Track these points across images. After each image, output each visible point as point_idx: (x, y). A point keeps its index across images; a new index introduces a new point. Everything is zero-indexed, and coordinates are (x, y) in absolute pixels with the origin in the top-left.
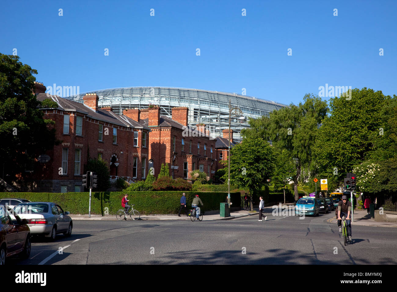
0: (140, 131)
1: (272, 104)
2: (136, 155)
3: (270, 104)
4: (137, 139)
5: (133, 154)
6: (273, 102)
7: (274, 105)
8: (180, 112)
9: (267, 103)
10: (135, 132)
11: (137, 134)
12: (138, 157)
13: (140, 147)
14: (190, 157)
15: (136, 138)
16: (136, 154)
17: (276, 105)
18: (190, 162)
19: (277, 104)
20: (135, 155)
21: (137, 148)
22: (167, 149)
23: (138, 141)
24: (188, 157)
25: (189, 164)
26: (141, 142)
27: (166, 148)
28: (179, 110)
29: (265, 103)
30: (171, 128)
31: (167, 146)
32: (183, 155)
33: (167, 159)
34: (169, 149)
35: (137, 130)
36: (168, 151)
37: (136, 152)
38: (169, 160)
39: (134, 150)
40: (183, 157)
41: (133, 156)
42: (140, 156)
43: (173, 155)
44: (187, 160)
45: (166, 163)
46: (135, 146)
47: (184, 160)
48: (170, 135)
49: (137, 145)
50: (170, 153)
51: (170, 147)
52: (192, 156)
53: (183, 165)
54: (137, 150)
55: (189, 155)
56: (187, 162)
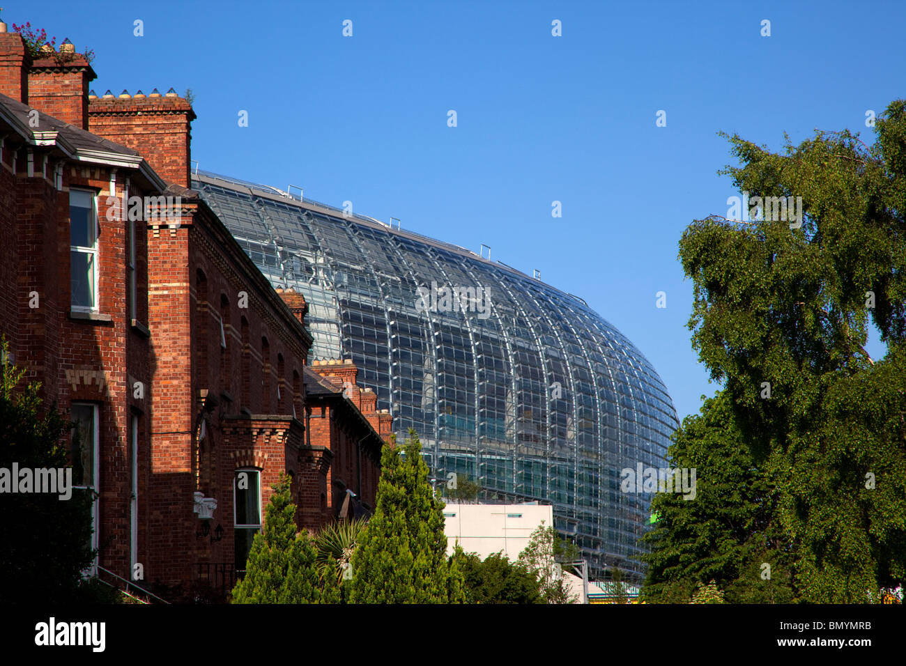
0: (113, 190)
1: (281, 205)
2: (88, 381)
3: (268, 202)
4: (94, 251)
5: (73, 377)
6: (285, 194)
7: (292, 208)
8: (138, 130)
9: (255, 197)
10: (77, 199)
11: (91, 210)
12: (104, 403)
13: (120, 326)
14: (274, 432)
15: (81, 249)
16: (88, 376)
17: (304, 210)
18: (276, 467)
19: (305, 206)
20: (81, 385)
21: (100, 332)
22: (161, 371)
23: (104, 273)
24: (261, 432)
25: (266, 483)
26: (121, 276)
27: (154, 359)
28: (132, 114)
29: (243, 197)
30: (195, 211)
31: (160, 347)
32: (229, 421)
33: (166, 443)
34: (178, 370)
35: (91, 183)
36: (175, 382)
37: (92, 363)
38: (178, 451)
39: (75, 341)
40: (228, 430)
41: (72, 391)
42: (117, 394)
43: (199, 412)
44: (255, 454)
45: (159, 475)
46: (76, 309)
47: (235, 455)
48: (186, 264)
49: (96, 307)
50: (187, 394)
51: (185, 350)
52: (288, 427)
53: (232, 492)
54: (96, 343)
55: (271, 421)
56: (258, 468)
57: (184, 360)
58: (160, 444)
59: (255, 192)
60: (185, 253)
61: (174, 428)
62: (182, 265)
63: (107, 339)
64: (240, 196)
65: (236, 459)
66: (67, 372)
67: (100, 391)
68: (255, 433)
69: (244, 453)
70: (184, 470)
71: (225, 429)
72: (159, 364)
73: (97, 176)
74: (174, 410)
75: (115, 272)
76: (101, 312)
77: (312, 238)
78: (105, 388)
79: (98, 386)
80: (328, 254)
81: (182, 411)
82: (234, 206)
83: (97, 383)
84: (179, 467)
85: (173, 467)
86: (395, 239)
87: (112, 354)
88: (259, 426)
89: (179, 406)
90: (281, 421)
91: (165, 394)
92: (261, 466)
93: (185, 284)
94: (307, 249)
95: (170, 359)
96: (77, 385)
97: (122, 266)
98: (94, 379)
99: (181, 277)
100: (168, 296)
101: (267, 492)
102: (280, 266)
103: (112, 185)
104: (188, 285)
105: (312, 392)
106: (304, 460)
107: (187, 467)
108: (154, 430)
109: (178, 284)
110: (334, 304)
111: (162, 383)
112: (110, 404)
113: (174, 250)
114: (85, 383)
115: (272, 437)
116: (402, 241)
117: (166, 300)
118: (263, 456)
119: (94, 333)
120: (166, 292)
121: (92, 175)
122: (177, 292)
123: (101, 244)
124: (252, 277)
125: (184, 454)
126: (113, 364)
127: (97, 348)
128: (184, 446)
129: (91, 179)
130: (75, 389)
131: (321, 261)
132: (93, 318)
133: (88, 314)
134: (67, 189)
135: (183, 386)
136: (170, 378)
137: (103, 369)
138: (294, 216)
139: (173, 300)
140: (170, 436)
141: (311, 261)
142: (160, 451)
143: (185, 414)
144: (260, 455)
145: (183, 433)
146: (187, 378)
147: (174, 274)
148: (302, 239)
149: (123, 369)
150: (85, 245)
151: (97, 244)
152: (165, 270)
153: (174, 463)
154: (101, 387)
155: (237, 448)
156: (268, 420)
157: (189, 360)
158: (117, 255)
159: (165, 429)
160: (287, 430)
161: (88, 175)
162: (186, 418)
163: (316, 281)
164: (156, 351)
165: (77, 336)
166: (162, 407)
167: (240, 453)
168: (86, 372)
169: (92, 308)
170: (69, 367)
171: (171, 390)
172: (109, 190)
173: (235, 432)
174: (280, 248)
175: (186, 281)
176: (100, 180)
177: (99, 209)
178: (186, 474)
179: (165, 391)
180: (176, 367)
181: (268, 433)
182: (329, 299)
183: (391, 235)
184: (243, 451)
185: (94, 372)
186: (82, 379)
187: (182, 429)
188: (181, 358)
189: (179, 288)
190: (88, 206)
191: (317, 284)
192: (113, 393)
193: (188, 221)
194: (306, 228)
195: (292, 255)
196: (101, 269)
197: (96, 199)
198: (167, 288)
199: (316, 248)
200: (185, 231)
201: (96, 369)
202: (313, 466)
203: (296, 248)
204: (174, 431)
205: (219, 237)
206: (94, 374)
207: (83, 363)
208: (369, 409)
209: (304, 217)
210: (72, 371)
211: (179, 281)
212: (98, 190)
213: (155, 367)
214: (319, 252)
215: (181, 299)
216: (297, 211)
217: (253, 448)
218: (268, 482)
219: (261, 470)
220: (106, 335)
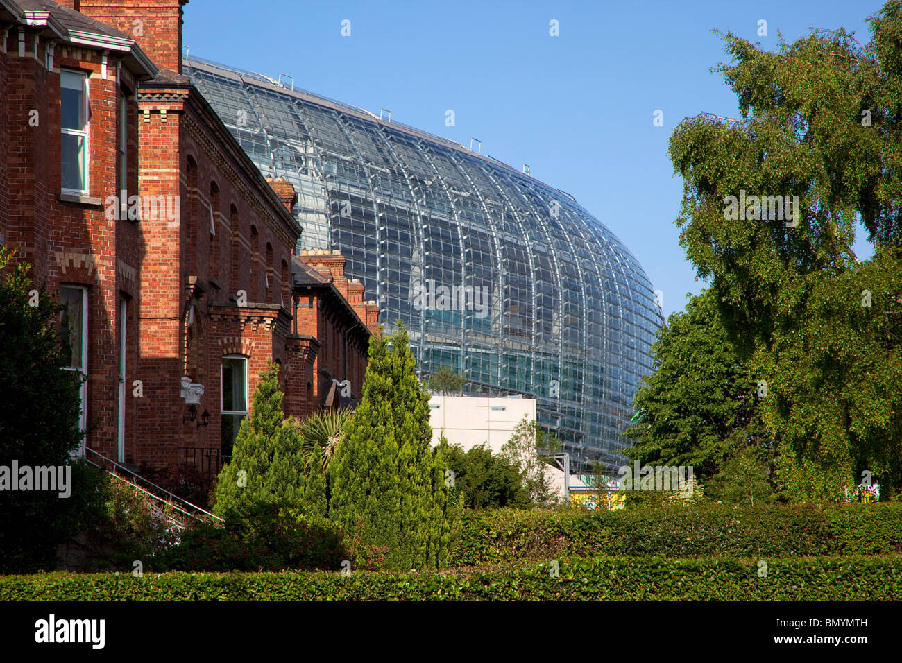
0: (104, 73)
1: (271, 94)
2: (77, 264)
3: (259, 90)
4: (84, 134)
5: (62, 259)
6: (276, 83)
7: (283, 97)
8: (130, 13)
9: (246, 84)
10: (68, 82)
11: (82, 92)
12: (92, 286)
14: (261, 320)
15: (71, 132)
16: (78, 259)
17: (294, 99)
18: (263, 355)
20: (71, 268)
21: (89, 215)
23: (94, 157)
24: (249, 319)
25: (253, 370)
26: (111, 160)
27: (143, 244)
29: (233, 84)
30: (186, 97)
31: (149, 232)
32: (218, 308)
33: (154, 328)
34: (167, 256)
35: (82, 65)
36: (164, 268)
37: (81, 246)
38: (166, 336)
39: (65, 224)
40: (216, 318)
41: (61, 273)
42: (106, 277)
43: (188, 298)
44: (242, 342)
45: (147, 359)
46: (66, 191)
47: (223, 342)
48: (177, 150)
49: (86, 191)
50: (176, 280)
51: (174, 236)
52: (276, 316)
53: (219, 378)
54: (86, 226)
55: (259, 309)
56: (245, 356)
57: (173, 247)
58: (148, 329)
59: (247, 80)
60: (176, 139)
61: (162, 313)
62: (173, 151)
63: (97, 223)
64: (230, 83)
65: (224, 346)
66: (57, 255)
67: (90, 274)
68: (243, 321)
69: (231, 341)
70: (171, 355)
71: (213, 316)
72: (148, 249)
73: (89, 58)
74: (162, 296)
75: (105, 155)
76: (91, 196)
77: (302, 127)
78: (94, 271)
79: (87, 269)
80: (318, 144)
81: (171, 297)
82: (225, 93)
83: (86, 266)
84: (167, 352)
85: (161, 352)
86: (385, 131)
87: (102, 238)
88: (247, 314)
89: (168, 292)
90: (269, 309)
91: (154, 280)
92: (248, 354)
93: (175, 170)
94: (297, 138)
95: (159, 244)
96: (67, 268)
97: (113, 150)
98: (83, 263)
99: (171, 162)
100: (158, 181)
101: (254, 379)
102: (269, 155)
103: (104, 68)
104: (178, 171)
105: (300, 282)
106: (291, 349)
107: (175, 352)
108: (142, 315)
109: (168, 170)
110: (323, 194)
111: (151, 268)
112: (99, 287)
113: (164, 136)
114: (75, 266)
115: (260, 325)
116: (393, 133)
117: (154, 186)
118: (250, 344)
119: (83, 216)
120: (156, 178)
121: (84, 56)
122: (167, 178)
123: (91, 127)
124: (242, 165)
125: (172, 340)
126: (102, 248)
127: (87, 232)
128: (172, 331)
129: (82, 61)
130: (64, 271)
131: (311, 150)
132: (83, 202)
133: (78, 197)
134: (58, 71)
135: (172, 272)
136: (160, 264)
137: (92, 252)
138: (285, 105)
139: (163, 186)
140: (158, 321)
141: (301, 150)
142: (148, 336)
143: (173, 300)
144: (248, 342)
145: (171, 319)
146: (176, 264)
147: (163, 159)
148: (293, 129)
149: (113, 253)
150: (76, 127)
151: (87, 127)
152: (155, 155)
153: (162, 348)
154: (90, 270)
155: (224, 335)
156: (256, 308)
157: (178, 247)
158: (108, 139)
159: (153, 314)
160: (274, 318)
161: (79, 57)
162: (175, 304)
163: (305, 171)
164: (146, 236)
165: (67, 218)
166: (151, 292)
167: (228, 340)
168: (75, 255)
169: (82, 191)
170: (60, 250)
171: (160, 275)
172: (100, 72)
173: (223, 319)
174: (270, 137)
175: (176, 167)
176: (91, 62)
177: (91, 91)
178: (174, 359)
179: (154, 277)
180: (165, 252)
181: (256, 321)
182: (318, 190)
183: (381, 126)
184: (231, 338)
185: (84, 255)
186: (71, 262)
187: (171, 315)
188: (170, 244)
189: (169, 174)
190: (79, 88)
191: (306, 174)
192: (102, 277)
193: (178, 106)
194: (296, 117)
195: (281, 144)
196: (91, 152)
197: (87, 81)
198: (157, 174)
199: (306, 138)
200: (176, 116)
201: (86, 252)
202: (300, 355)
203: (286, 137)
204: (163, 316)
205: (210, 123)
206: (83, 257)
207: (73, 245)
208: (356, 300)
209: (295, 107)
210: (62, 254)
211: (169, 167)
212: (89, 72)
213: (145, 252)
214: (309, 143)
215: (171, 185)
216: (288, 100)
217: (241, 336)
218: (255, 369)
219: (248, 357)
220: (96, 218)
